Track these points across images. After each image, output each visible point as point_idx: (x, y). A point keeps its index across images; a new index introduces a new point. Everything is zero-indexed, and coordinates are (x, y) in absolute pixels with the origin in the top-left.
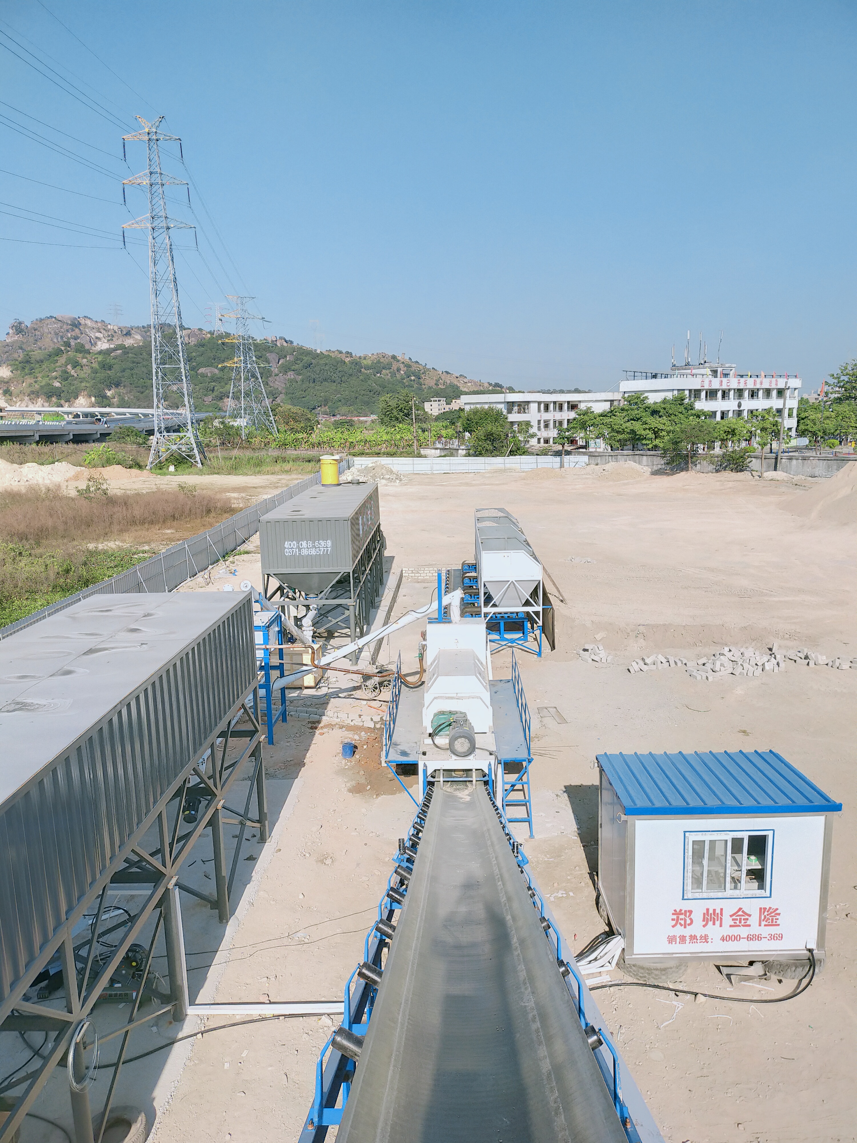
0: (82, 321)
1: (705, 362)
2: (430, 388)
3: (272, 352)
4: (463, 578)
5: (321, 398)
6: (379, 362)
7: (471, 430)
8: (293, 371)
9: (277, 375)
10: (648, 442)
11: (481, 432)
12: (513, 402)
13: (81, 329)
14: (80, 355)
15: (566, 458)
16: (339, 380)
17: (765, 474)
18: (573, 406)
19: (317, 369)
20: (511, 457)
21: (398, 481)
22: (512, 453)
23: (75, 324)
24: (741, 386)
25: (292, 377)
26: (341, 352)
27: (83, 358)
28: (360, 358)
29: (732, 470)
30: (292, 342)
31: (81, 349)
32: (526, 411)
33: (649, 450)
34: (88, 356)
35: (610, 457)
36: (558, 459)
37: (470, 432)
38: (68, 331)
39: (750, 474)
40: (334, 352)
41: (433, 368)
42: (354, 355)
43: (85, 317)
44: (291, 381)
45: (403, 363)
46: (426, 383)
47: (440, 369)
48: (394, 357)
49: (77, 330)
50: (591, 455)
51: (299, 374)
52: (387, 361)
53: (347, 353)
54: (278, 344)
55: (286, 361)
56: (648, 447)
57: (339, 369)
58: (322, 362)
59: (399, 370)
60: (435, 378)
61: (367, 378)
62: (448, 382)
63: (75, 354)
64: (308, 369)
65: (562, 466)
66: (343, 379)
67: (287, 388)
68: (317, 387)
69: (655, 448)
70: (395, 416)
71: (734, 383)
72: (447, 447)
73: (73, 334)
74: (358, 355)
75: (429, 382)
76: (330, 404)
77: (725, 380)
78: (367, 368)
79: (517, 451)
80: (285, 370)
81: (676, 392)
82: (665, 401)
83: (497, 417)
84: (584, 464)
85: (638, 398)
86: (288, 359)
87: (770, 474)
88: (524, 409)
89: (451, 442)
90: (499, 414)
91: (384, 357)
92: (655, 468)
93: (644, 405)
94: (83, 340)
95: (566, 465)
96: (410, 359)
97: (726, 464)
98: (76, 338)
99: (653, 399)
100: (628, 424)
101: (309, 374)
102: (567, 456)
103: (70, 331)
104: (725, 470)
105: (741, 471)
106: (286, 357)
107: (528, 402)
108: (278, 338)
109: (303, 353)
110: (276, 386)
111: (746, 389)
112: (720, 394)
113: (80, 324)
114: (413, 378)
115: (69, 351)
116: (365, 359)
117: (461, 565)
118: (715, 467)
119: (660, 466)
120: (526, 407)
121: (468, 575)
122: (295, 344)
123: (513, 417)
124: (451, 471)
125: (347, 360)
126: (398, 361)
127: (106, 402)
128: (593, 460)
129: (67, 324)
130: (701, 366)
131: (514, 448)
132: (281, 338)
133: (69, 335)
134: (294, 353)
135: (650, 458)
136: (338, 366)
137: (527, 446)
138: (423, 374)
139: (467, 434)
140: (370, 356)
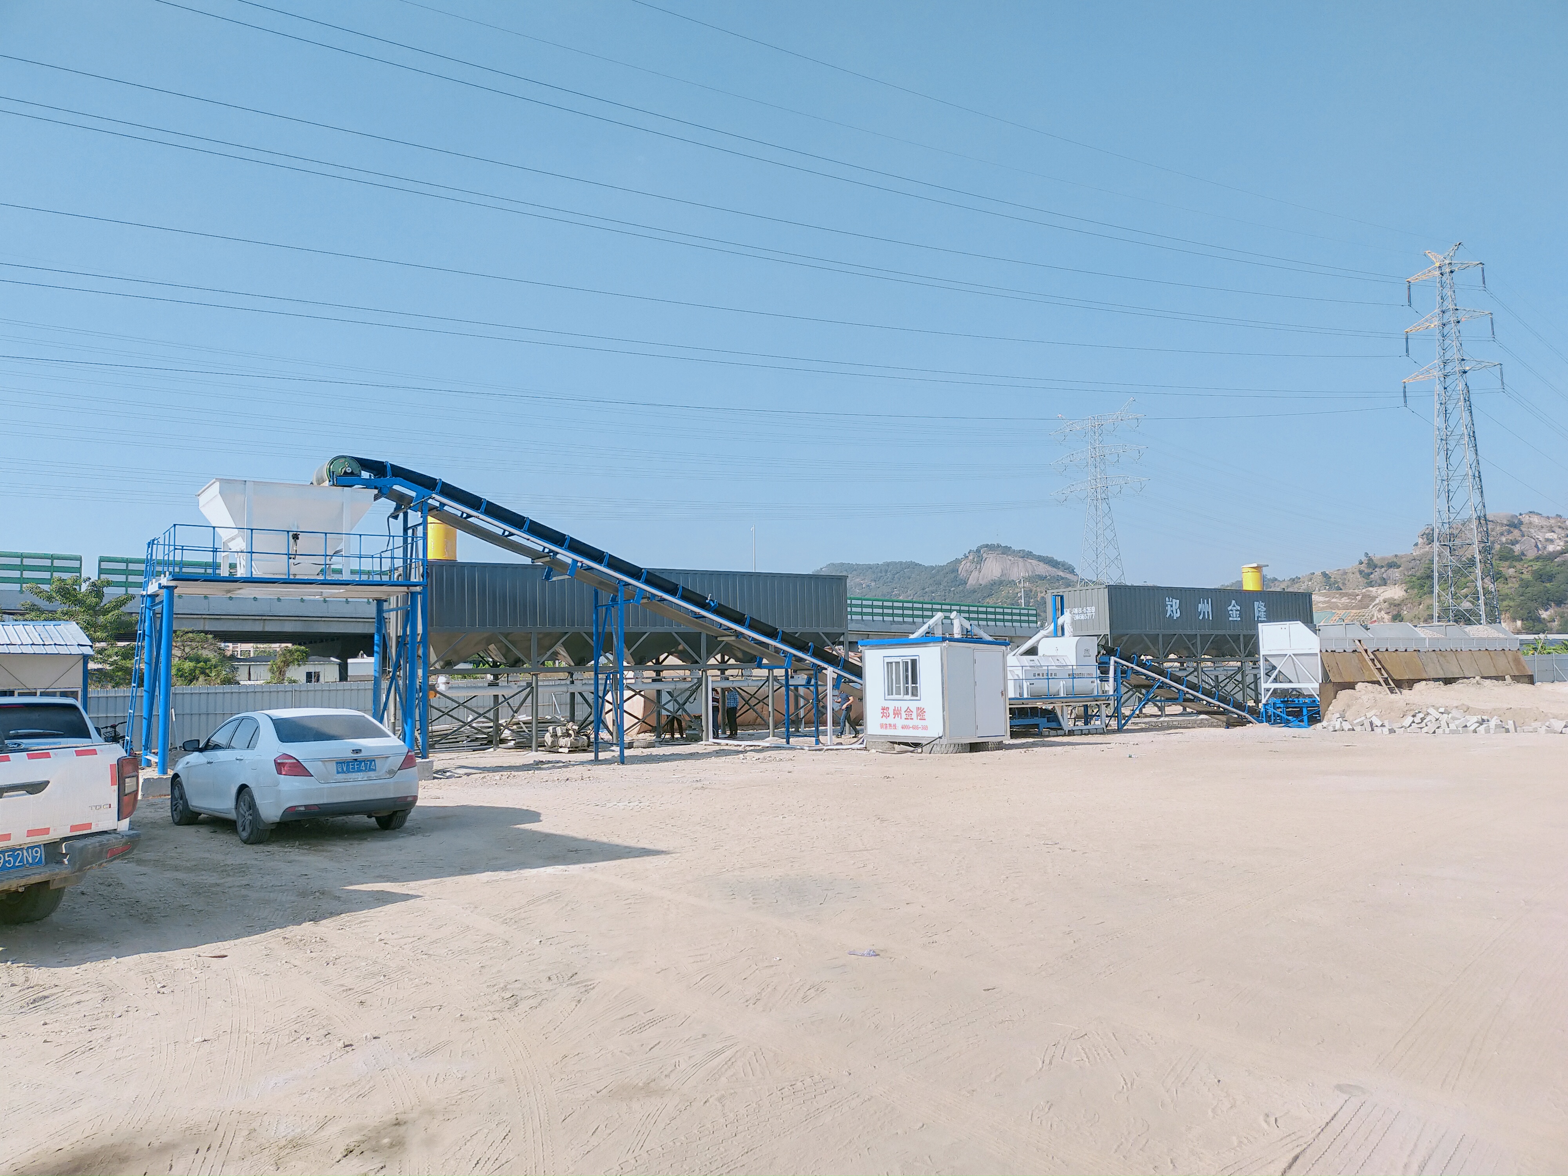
0: (1526, 519)
13: (1523, 529)
14: (1505, 564)
23: (1515, 524)
38: (1502, 534)
43: (1531, 512)
49: (1516, 532)
73: (1510, 537)
94: (1522, 546)
98: (1512, 543)
103: (1506, 533)
113: (1521, 523)
127: (1539, 626)
129: (1502, 525)
133: (1504, 539)
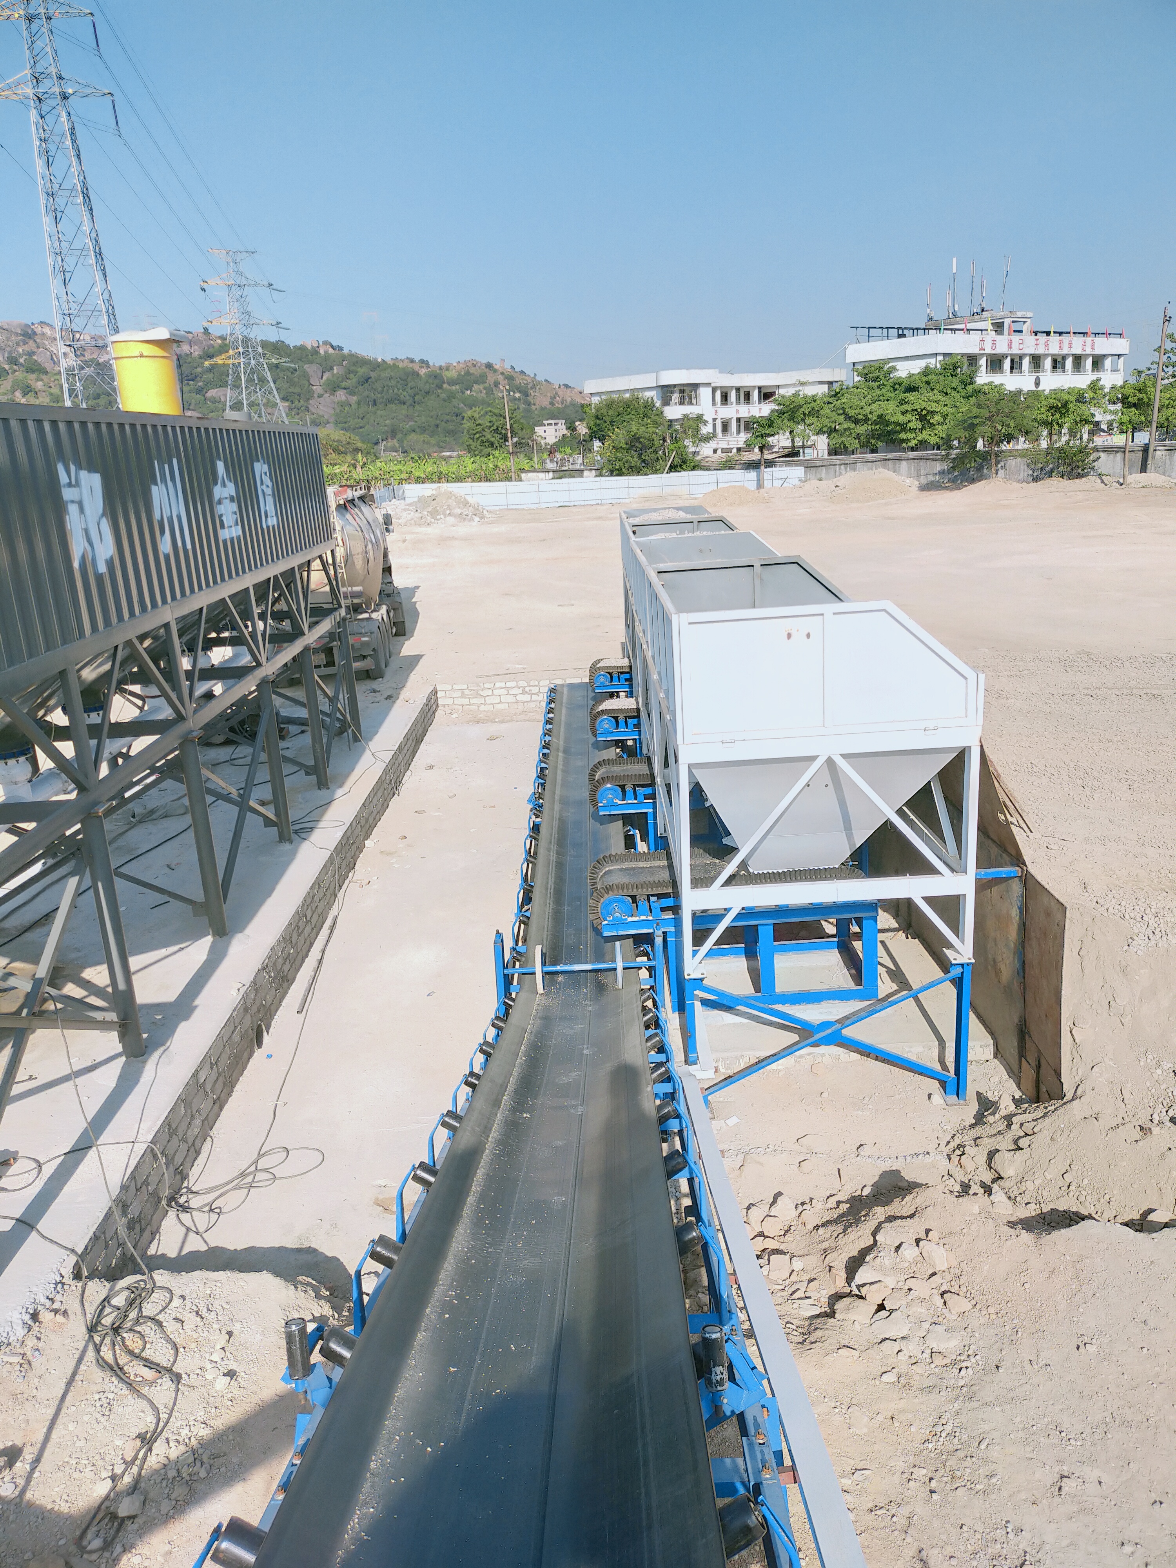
0: (38, 330)
1: (983, 310)
2: (542, 409)
3: (311, 362)
4: (595, 717)
5: (386, 428)
6: (468, 373)
7: (603, 436)
8: (345, 389)
9: (320, 396)
10: (910, 435)
11: (619, 436)
12: (671, 386)
13: (38, 341)
14: (33, 376)
15: (767, 473)
16: (411, 401)
17: (1130, 479)
18: (766, 395)
19: (378, 386)
20: (672, 474)
21: (477, 519)
22: (673, 468)
23: (28, 334)
24: (1041, 350)
25: (344, 398)
26: (412, 361)
27: (38, 380)
28: (441, 368)
29: (1062, 477)
30: (341, 349)
31: (35, 368)
32: (694, 401)
33: (913, 449)
34: (44, 377)
35: (843, 467)
36: (752, 475)
37: (602, 440)
38: (18, 344)
39: (1099, 481)
40: (402, 361)
41: (546, 381)
42: (431, 364)
43: (42, 322)
44: (342, 405)
45: (502, 373)
46: (537, 403)
47: (556, 382)
48: (489, 366)
49: (31, 343)
50: (810, 466)
51: (352, 393)
52: (479, 371)
53: (422, 361)
54: (322, 352)
55: (333, 375)
56: (909, 444)
57: (409, 385)
58: (385, 374)
59: (497, 384)
60: (549, 395)
61: (451, 396)
62: (569, 400)
63: (25, 374)
64: (366, 385)
65: (760, 485)
66: (416, 398)
67: (337, 415)
68: (379, 412)
69: (922, 445)
70: (488, 441)
71: (1029, 345)
72: (564, 468)
73: (26, 348)
74: (437, 365)
75: (541, 400)
76: (399, 436)
77: (1016, 338)
78: (452, 382)
79: (682, 464)
80: (333, 387)
81: (940, 358)
82: (926, 372)
83: (647, 410)
84: (797, 482)
85: (880, 369)
86: (335, 371)
87: (1136, 478)
88: (690, 397)
89: (571, 460)
90: (649, 405)
91: (475, 366)
92: (924, 481)
93: (891, 381)
94: (41, 358)
95: (767, 484)
96: (512, 367)
97: (1051, 466)
98: (31, 354)
99: (904, 371)
100: (874, 407)
101: (366, 393)
102: (768, 469)
103: (21, 343)
104: (1050, 476)
105: (1079, 476)
106: (332, 368)
107: (695, 386)
108: (321, 343)
109: (357, 361)
110: (321, 413)
111: (1047, 355)
112: (1007, 364)
113: (35, 333)
114: (517, 395)
115: (16, 371)
116: (447, 369)
117: (588, 673)
118: (1031, 472)
119: (931, 478)
120: (693, 393)
121: (609, 704)
122: (346, 351)
123: (673, 412)
124: (572, 504)
125: (423, 372)
126: (495, 371)
128: (812, 472)
129: (17, 334)
130: (976, 317)
131: (678, 461)
132: (325, 343)
133: (21, 350)
134: (344, 363)
135: (913, 464)
136: (409, 379)
137: (698, 458)
138: (531, 388)
139: (597, 444)
140: (455, 364)
